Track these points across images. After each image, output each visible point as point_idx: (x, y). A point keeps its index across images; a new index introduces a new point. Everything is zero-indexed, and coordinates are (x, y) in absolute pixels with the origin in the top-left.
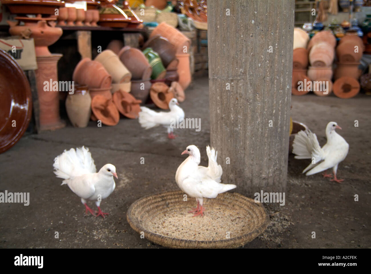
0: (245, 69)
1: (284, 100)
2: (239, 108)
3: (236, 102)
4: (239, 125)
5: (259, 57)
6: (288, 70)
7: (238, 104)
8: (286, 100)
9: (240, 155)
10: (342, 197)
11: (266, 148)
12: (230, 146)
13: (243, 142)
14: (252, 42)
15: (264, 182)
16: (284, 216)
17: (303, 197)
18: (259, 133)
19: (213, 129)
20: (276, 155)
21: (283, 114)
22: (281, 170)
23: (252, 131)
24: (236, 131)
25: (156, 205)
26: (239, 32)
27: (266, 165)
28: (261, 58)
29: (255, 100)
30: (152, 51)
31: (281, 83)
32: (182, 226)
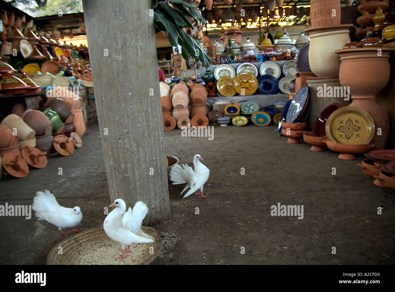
0: (128, 130)
1: (160, 148)
2: (127, 159)
3: (125, 155)
4: (129, 172)
5: (138, 119)
6: (160, 126)
7: (126, 156)
8: (161, 148)
9: (133, 194)
10: (209, 209)
11: (151, 186)
12: (124, 189)
13: (133, 184)
14: (131, 109)
15: (154, 211)
16: (172, 234)
17: (183, 215)
18: (145, 176)
19: (109, 177)
20: (160, 190)
21: (160, 158)
22: (165, 200)
23: (139, 175)
24: (127, 177)
25: (71, 247)
26: (120, 102)
27: (154, 199)
28: (140, 120)
29: (138, 152)
30: (51, 111)
31: (156, 136)
32: (96, 261)
